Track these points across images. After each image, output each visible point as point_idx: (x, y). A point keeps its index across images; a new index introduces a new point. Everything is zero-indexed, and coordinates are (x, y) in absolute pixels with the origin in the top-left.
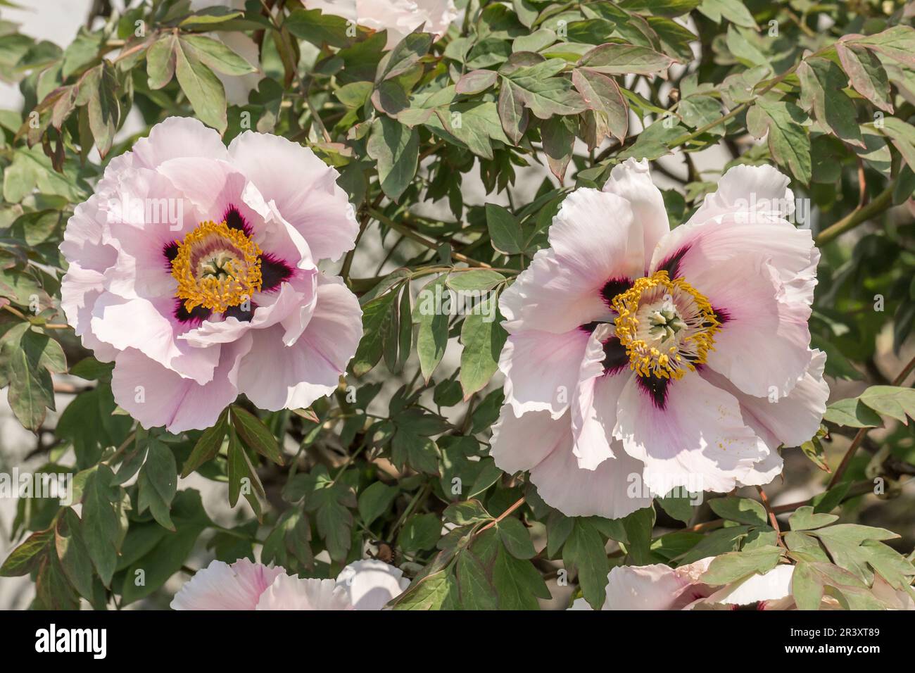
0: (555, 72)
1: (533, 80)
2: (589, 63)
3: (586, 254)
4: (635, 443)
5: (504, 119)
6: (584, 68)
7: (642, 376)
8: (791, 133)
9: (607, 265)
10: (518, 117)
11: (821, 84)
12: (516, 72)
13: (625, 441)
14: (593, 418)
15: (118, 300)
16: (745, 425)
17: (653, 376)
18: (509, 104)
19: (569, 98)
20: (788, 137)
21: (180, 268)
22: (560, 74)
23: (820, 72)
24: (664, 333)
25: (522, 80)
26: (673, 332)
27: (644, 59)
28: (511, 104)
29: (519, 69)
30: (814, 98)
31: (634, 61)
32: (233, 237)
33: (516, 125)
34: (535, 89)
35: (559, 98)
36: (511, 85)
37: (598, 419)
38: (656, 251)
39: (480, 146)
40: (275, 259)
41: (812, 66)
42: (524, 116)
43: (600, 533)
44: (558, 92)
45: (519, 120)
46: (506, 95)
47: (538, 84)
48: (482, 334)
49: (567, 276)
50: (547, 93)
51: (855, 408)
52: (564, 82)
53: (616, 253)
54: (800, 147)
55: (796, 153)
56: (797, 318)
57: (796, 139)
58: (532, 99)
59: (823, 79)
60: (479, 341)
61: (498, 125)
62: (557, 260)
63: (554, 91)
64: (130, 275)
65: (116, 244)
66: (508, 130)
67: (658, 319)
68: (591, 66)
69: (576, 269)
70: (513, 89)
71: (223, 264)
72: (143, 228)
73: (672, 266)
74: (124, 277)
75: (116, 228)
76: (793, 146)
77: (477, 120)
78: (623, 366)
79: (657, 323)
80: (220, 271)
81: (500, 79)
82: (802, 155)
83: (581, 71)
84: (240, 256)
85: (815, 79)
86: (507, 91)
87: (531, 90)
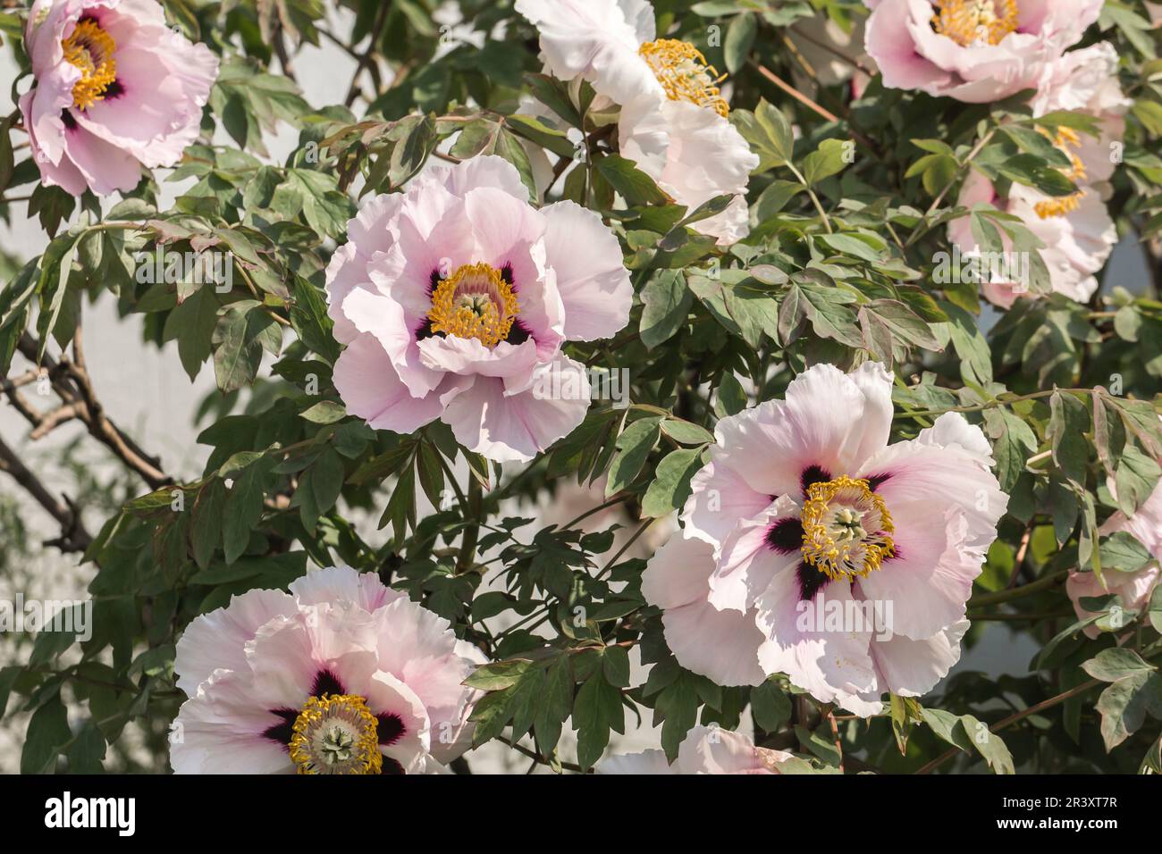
0: (845, 302)
1: (821, 298)
2: (876, 309)
3: (811, 420)
4: (766, 622)
5: (782, 318)
6: (870, 310)
7: (807, 561)
8: (1016, 450)
9: (823, 446)
10: (795, 324)
11: (1066, 419)
12: (808, 284)
13: (760, 612)
14: (743, 580)
15: (373, 289)
16: (868, 654)
17: (816, 567)
18: (791, 309)
19: (848, 330)
20: (1012, 451)
21: (443, 290)
22: (848, 305)
23: (1069, 409)
24: (845, 531)
25: (811, 293)
26: (853, 533)
27: (919, 332)
28: (793, 309)
29: (812, 284)
30: (1055, 429)
31: (910, 329)
32: (500, 287)
33: (790, 331)
34: (821, 307)
35: (839, 325)
36: (799, 294)
37: (746, 583)
38: (870, 459)
39: (751, 336)
40: (525, 327)
41: (1063, 400)
42: (801, 324)
43: (698, 696)
44: (840, 320)
45: (795, 327)
46: (790, 300)
47: (824, 303)
48: (675, 475)
49: (786, 431)
50: (830, 317)
51: (953, 725)
52: (849, 315)
53: (835, 441)
54: (1015, 465)
55: (1010, 467)
56: (963, 575)
57: (1017, 456)
58: (814, 314)
59: (1068, 417)
60: (671, 480)
61: (773, 323)
62: (785, 412)
63: (837, 318)
64: (394, 274)
65: (396, 234)
66: (782, 331)
67: (844, 517)
68: (876, 312)
69: (797, 430)
70: (800, 297)
71: (483, 304)
72: (425, 240)
73: (875, 482)
74: (388, 272)
75: (405, 222)
76: (1011, 460)
77: (757, 311)
78: (792, 550)
79: (842, 520)
80: (476, 309)
81: (790, 282)
82: (1013, 473)
83: (867, 311)
84: (500, 309)
85: (1062, 413)
86: (794, 297)
87: (816, 306)
